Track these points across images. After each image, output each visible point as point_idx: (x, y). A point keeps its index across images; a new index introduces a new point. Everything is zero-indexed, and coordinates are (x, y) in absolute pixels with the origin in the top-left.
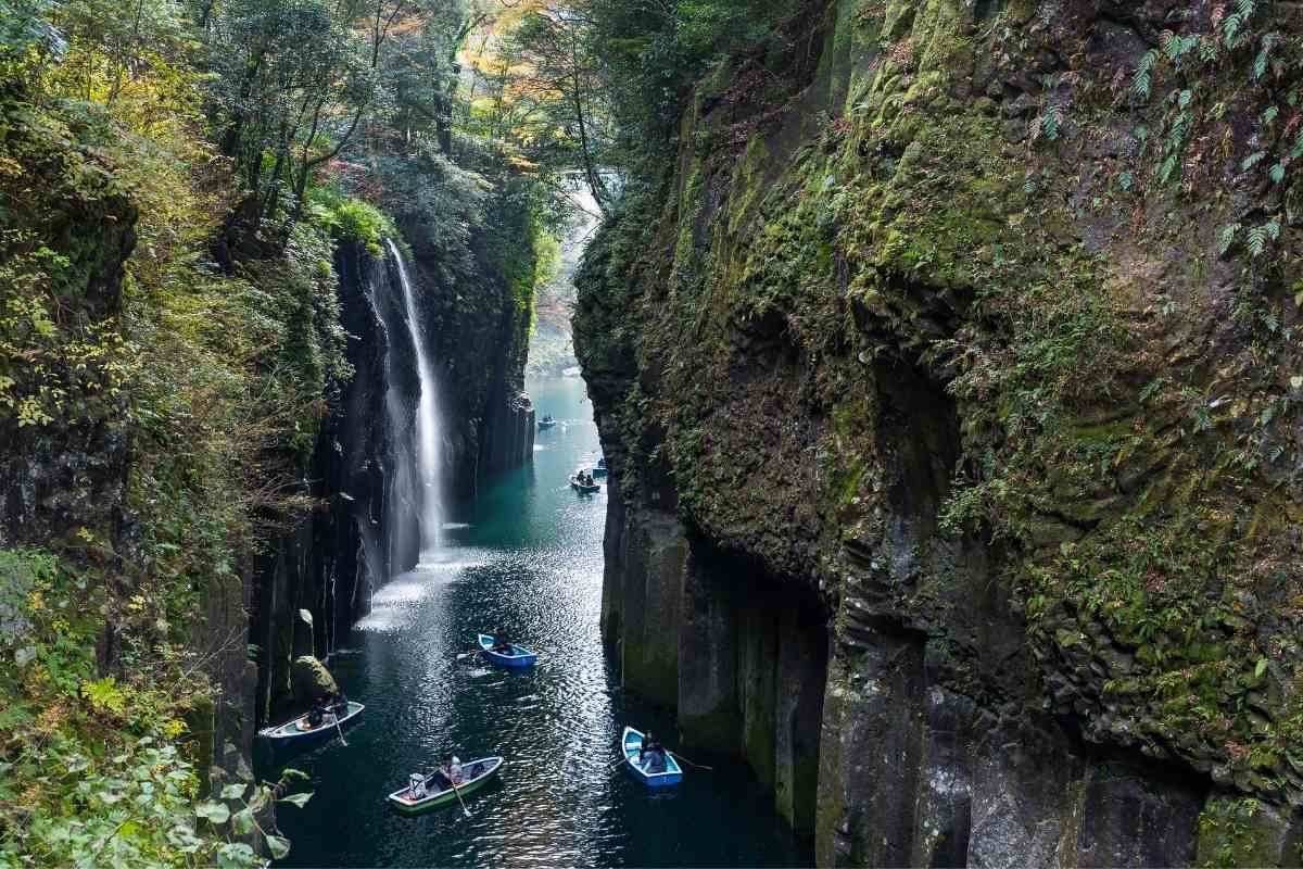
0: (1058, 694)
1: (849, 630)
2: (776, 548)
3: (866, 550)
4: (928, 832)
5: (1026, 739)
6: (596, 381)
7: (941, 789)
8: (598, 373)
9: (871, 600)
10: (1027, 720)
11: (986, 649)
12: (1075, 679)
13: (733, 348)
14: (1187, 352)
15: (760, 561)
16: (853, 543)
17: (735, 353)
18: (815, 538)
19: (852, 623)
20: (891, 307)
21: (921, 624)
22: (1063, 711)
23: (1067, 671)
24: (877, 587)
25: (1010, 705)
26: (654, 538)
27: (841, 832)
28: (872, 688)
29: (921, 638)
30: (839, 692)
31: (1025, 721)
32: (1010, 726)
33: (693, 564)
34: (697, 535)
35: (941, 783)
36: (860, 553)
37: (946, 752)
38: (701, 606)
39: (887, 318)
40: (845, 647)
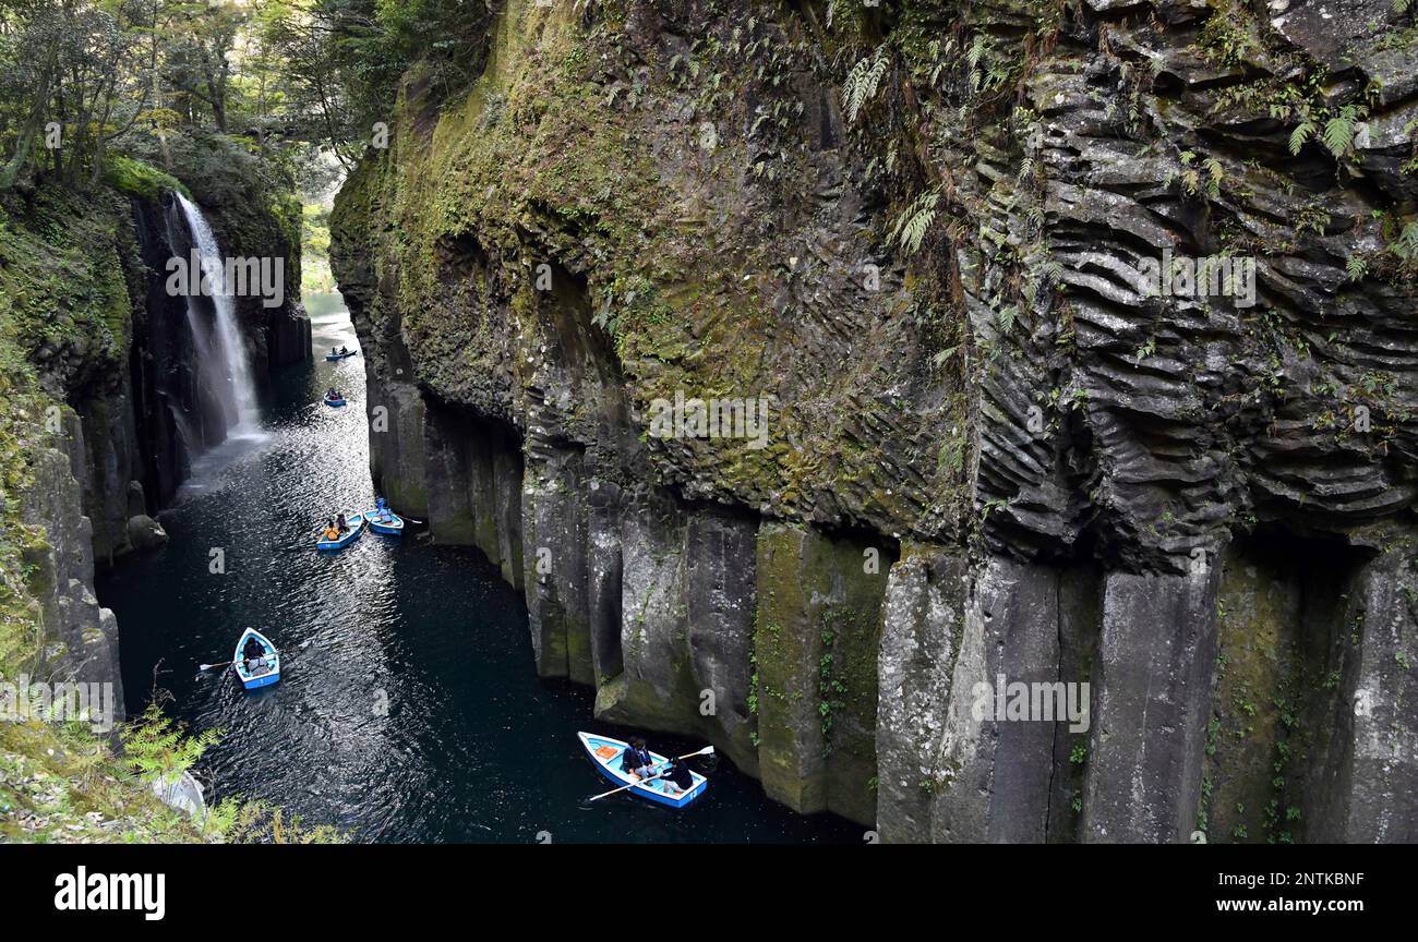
0: (665, 472)
1: (534, 449)
2: (482, 399)
3: (541, 392)
4: (597, 574)
5: (653, 506)
6: (350, 292)
7: (602, 546)
8: (349, 287)
9: (546, 426)
10: (652, 492)
11: (622, 450)
12: (675, 461)
13: (442, 261)
14: (728, 245)
15: (471, 408)
16: (532, 389)
17: (443, 265)
18: (507, 389)
19: (534, 443)
20: (540, 226)
21: (580, 439)
22: (670, 482)
23: (669, 457)
24: (551, 416)
25: (641, 485)
26: (401, 402)
27: (541, 583)
28: (552, 485)
29: (581, 448)
30: (530, 491)
31: (650, 493)
32: (642, 498)
33: (428, 416)
34: (428, 394)
35: (603, 541)
36: (537, 394)
37: (604, 520)
38: (437, 446)
39: (537, 234)
40: (532, 460)
